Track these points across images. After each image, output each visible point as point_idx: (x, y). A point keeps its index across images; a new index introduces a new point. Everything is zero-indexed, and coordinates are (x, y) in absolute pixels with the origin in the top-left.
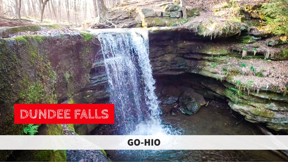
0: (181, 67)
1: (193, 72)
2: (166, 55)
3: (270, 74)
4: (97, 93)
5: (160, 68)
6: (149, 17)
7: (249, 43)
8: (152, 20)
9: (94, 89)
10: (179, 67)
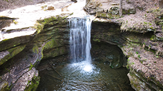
0: (115, 41)
1: (118, 46)
2: (109, 32)
3: (147, 64)
4: (65, 41)
5: (104, 38)
6: (99, 12)
7: (152, 41)
8: (100, 14)
9: (64, 39)
10: (114, 41)
